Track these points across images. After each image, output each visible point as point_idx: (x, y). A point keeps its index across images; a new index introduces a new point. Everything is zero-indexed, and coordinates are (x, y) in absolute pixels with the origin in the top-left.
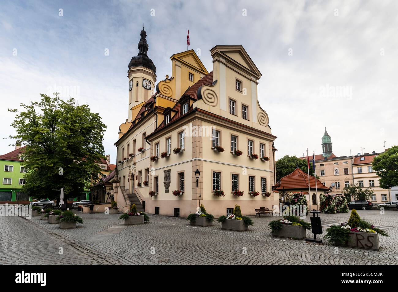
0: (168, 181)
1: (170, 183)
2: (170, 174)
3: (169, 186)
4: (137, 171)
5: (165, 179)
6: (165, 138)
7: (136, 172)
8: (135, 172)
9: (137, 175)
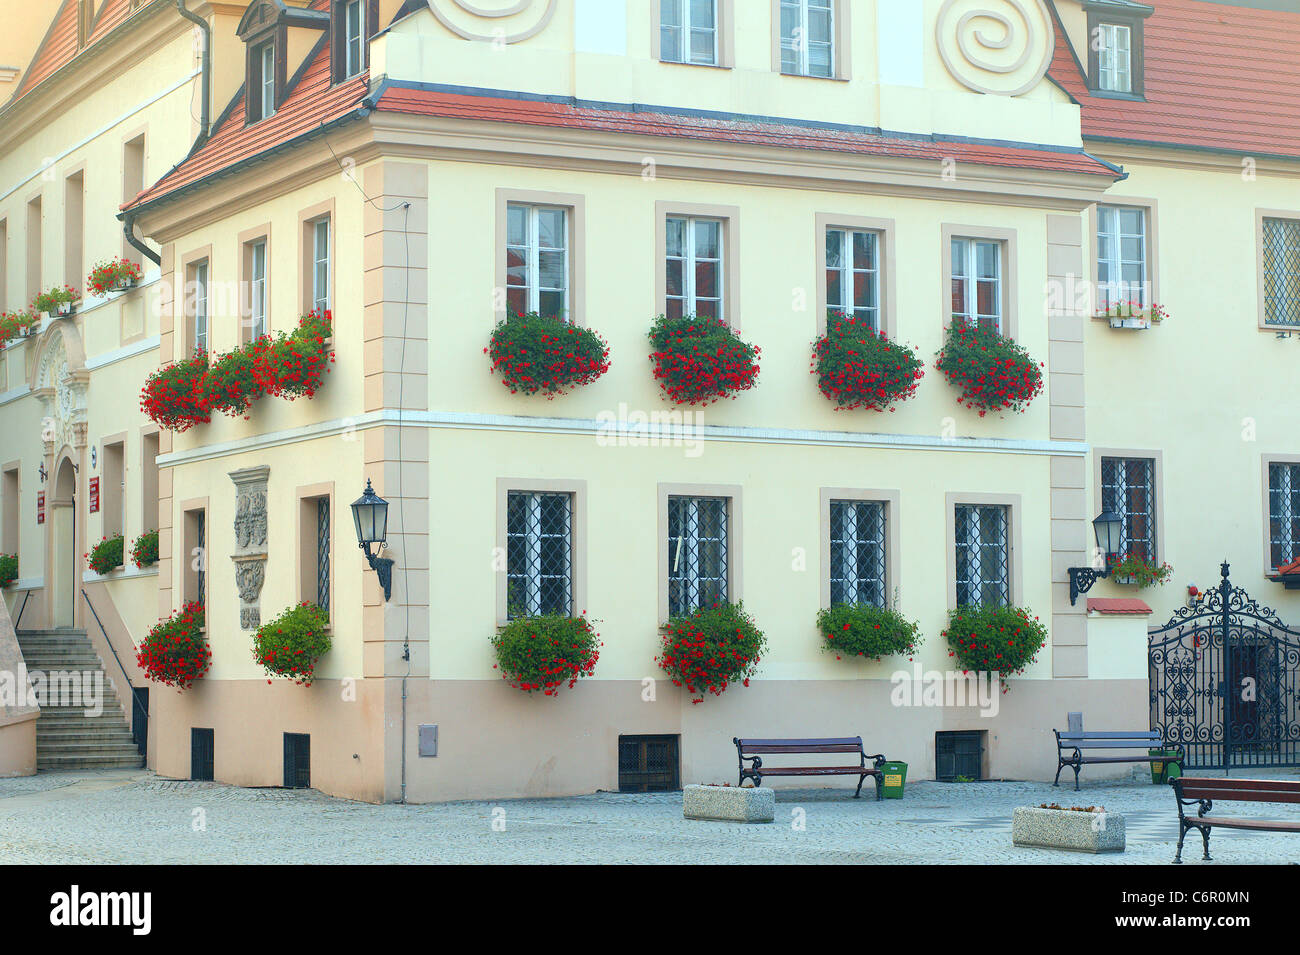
0: (253, 549)
1: (266, 560)
2: (263, 499)
3: (258, 584)
4: (96, 439)
5: (238, 529)
6: (240, 235)
7: (89, 452)
8: (84, 447)
9: (98, 472)
